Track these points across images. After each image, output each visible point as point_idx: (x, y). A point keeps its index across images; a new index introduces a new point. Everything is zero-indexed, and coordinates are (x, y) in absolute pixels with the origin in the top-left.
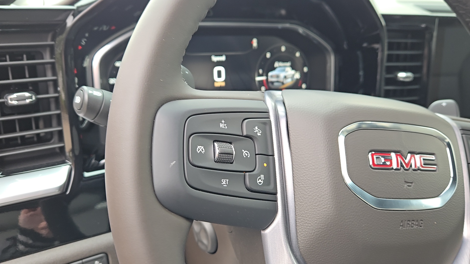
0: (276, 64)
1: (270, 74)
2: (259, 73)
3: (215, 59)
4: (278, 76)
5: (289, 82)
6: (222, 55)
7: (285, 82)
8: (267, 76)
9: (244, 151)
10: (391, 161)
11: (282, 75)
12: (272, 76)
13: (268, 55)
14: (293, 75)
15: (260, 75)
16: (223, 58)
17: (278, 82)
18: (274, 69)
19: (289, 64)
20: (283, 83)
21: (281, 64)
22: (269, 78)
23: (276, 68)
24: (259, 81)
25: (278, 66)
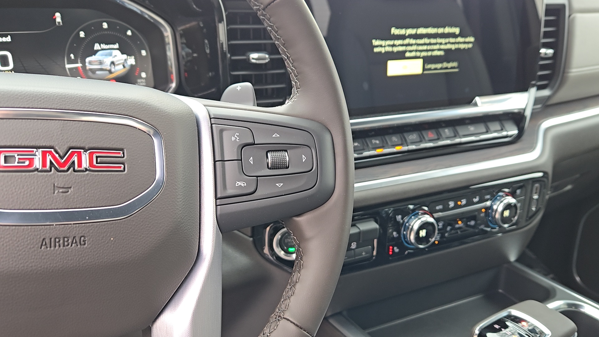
0: (97, 47)
1: (88, 60)
2: (69, 58)
4: (101, 63)
5: (119, 70)
6: (6, 36)
7: (113, 70)
8: (83, 62)
10: (31, 161)
11: (108, 61)
12: (90, 63)
13: (82, 34)
14: (126, 60)
15: (70, 62)
16: (9, 39)
17: (101, 70)
18: (95, 52)
19: (117, 46)
20: (110, 72)
21: (104, 46)
22: (87, 64)
23: (98, 51)
24: (70, 69)
25: (100, 49)
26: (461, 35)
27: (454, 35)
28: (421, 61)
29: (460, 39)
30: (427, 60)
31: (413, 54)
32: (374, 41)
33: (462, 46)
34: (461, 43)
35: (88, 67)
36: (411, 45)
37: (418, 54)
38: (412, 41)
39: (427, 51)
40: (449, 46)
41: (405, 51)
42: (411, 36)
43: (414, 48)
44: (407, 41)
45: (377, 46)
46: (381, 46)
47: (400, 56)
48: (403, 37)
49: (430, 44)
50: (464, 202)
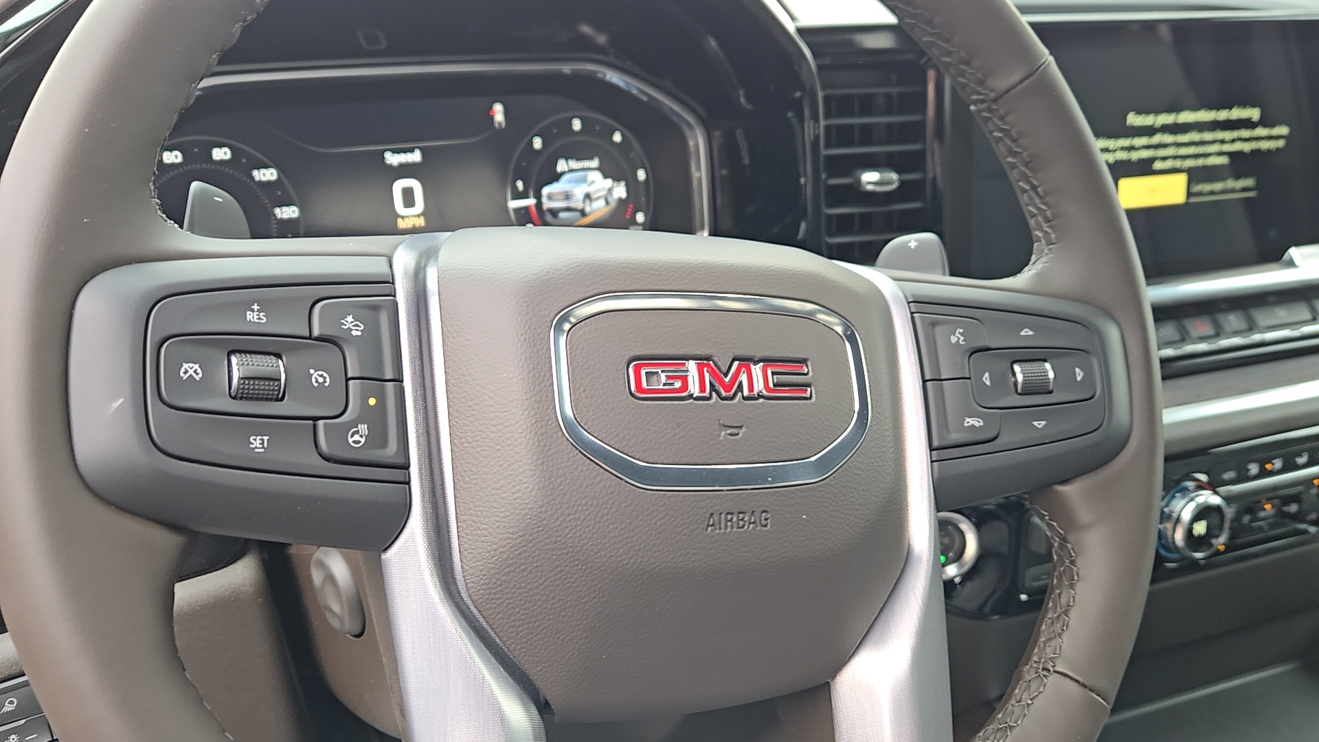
0: (562, 166)
1: (546, 191)
2: (515, 188)
3: (393, 159)
4: (568, 196)
5: (598, 208)
6: (411, 150)
7: (588, 209)
8: (538, 196)
9: (315, 372)
10: (684, 380)
11: (579, 192)
12: (550, 197)
13: (537, 143)
14: (610, 190)
15: (518, 195)
16: (416, 157)
17: (568, 209)
18: (557, 177)
19: (595, 163)
20: (583, 213)
21: (573, 164)
22: (544, 200)
23: (562, 174)
24: (517, 211)
25: (566, 170)
26: (1264, 122)
27: (1247, 124)
28: (1182, 179)
29: (1261, 132)
30: (1196, 176)
31: (1168, 164)
33: (1265, 145)
34: (1263, 139)
35: (547, 204)
36: (1164, 146)
37: (1178, 164)
38: (1168, 138)
39: (1196, 156)
40: (1238, 146)
41: (1154, 159)
42: (1166, 129)
43: (1170, 151)
44: (1157, 138)
47: (1144, 168)
48: (1150, 131)
49: (1202, 143)
50: (1278, 464)
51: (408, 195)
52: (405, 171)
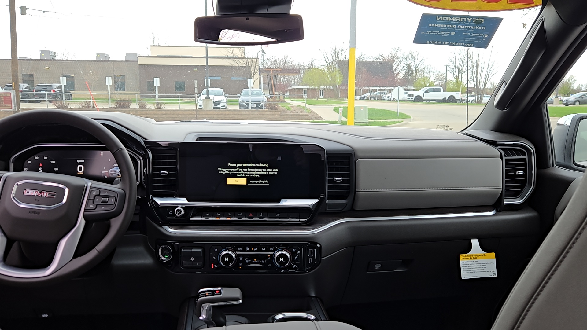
2: (103, 169)
3: (78, 161)
4: (115, 171)
6: (82, 160)
12: (111, 171)
13: (110, 160)
16: (83, 161)
17: (115, 174)
22: (110, 171)
23: (115, 167)
24: (103, 173)
25: (115, 166)
26: (269, 168)
27: (265, 168)
28: (246, 179)
29: (269, 170)
30: (249, 179)
31: (241, 175)
32: (219, 169)
33: (271, 173)
34: (270, 172)
35: (110, 172)
36: (240, 171)
37: (244, 175)
38: (240, 169)
39: (249, 174)
40: (262, 173)
41: (237, 174)
42: (239, 167)
43: (242, 172)
44: (237, 169)
45: (221, 171)
46: (223, 171)
47: (234, 176)
48: (235, 167)
49: (251, 171)
50: (256, 249)
51: (81, 169)
52: (80, 164)
